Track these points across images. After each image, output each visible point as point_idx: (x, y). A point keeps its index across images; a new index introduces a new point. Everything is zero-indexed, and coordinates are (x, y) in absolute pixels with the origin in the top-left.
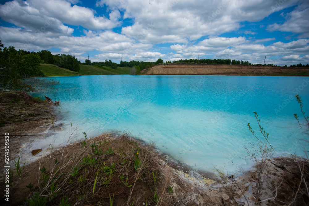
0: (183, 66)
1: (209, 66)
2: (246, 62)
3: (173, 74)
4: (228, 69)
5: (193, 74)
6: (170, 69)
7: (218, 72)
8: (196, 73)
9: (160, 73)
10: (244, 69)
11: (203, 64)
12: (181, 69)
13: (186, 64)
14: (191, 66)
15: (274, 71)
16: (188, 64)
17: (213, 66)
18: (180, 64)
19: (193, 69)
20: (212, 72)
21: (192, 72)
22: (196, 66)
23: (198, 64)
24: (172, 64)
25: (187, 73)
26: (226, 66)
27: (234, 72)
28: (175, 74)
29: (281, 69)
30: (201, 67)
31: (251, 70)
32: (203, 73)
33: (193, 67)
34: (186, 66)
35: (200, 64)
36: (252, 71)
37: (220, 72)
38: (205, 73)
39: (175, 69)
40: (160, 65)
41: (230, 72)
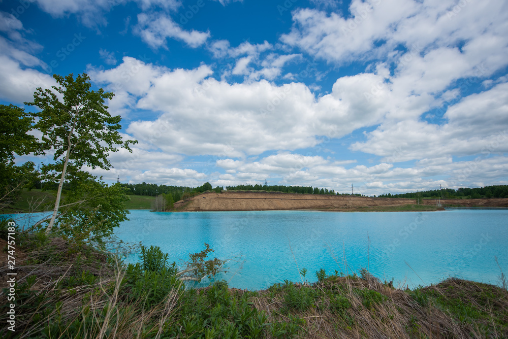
0: (248, 196)
1: (286, 196)
2: (331, 191)
3: (237, 209)
4: (314, 201)
5: (268, 210)
6: (229, 201)
7: (302, 205)
8: (272, 208)
9: (213, 208)
10: (333, 201)
11: (277, 193)
12: (249, 201)
13: (252, 192)
14: (260, 196)
15: (368, 203)
16: (255, 192)
17: (292, 197)
18: (244, 192)
19: (267, 201)
20: (295, 206)
21: (266, 207)
22: (268, 197)
23: (271, 193)
25: (258, 207)
26: (309, 197)
27: (323, 206)
28: (240, 208)
29: (375, 201)
30: (276, 197)
31: (343, 203)
32: (283, 207)
33: (263, 197)
34: (253, 196)
35: (273, 193)
36: (345, 204)
37: (306, 206)
38: (286, 208)
39: (239, 201)
40: (209, 193)
41: (318, 205)
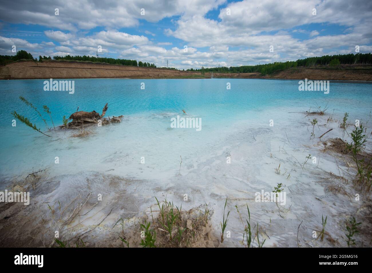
0: (73, 66)
1: (112, 67)
2: (152, 65)
4: (135, 71)
5: (90, 78)
6: (47, 69)
7: (124, 75)
8: (95, 76)
9: (27, 76)
10: (151, 72)
11: (104, 64)
12: (70, 70)
13: (77, 62)
14: (86, 66)
15: (175, 74)
16: (80, 63)
17: (118, 68)
18: (68, 62)
19: (90, 70)
20: (118, 75)
21: (89, 75)
22: (95, 67)
23: (97, 64)
24: (53, 62)
25: (80, 75)
26: (132, 68)
27: (142, 75)
28: (60, 77)
29: (180, 73)
30: (102, 67)
31: (157, 73)
32: (105, 76)
33: (89, 67)
34: (79, 66)
35: (99, 64)
36: (158, 74)
37: (127, 75)
38: (108, 76)
39: (59, 69)
40: (25, 61)
41: (138, 74)
